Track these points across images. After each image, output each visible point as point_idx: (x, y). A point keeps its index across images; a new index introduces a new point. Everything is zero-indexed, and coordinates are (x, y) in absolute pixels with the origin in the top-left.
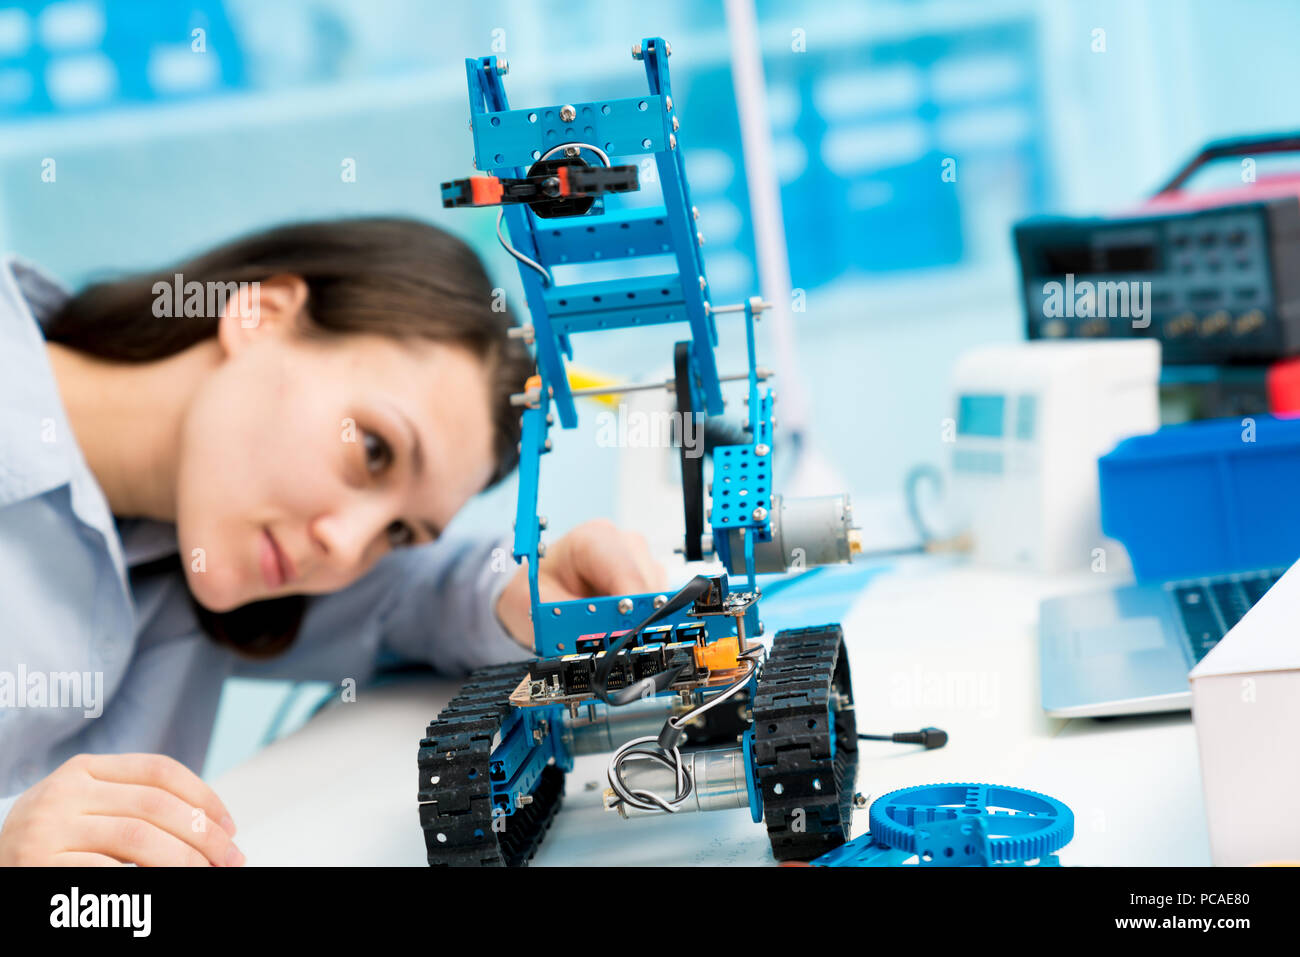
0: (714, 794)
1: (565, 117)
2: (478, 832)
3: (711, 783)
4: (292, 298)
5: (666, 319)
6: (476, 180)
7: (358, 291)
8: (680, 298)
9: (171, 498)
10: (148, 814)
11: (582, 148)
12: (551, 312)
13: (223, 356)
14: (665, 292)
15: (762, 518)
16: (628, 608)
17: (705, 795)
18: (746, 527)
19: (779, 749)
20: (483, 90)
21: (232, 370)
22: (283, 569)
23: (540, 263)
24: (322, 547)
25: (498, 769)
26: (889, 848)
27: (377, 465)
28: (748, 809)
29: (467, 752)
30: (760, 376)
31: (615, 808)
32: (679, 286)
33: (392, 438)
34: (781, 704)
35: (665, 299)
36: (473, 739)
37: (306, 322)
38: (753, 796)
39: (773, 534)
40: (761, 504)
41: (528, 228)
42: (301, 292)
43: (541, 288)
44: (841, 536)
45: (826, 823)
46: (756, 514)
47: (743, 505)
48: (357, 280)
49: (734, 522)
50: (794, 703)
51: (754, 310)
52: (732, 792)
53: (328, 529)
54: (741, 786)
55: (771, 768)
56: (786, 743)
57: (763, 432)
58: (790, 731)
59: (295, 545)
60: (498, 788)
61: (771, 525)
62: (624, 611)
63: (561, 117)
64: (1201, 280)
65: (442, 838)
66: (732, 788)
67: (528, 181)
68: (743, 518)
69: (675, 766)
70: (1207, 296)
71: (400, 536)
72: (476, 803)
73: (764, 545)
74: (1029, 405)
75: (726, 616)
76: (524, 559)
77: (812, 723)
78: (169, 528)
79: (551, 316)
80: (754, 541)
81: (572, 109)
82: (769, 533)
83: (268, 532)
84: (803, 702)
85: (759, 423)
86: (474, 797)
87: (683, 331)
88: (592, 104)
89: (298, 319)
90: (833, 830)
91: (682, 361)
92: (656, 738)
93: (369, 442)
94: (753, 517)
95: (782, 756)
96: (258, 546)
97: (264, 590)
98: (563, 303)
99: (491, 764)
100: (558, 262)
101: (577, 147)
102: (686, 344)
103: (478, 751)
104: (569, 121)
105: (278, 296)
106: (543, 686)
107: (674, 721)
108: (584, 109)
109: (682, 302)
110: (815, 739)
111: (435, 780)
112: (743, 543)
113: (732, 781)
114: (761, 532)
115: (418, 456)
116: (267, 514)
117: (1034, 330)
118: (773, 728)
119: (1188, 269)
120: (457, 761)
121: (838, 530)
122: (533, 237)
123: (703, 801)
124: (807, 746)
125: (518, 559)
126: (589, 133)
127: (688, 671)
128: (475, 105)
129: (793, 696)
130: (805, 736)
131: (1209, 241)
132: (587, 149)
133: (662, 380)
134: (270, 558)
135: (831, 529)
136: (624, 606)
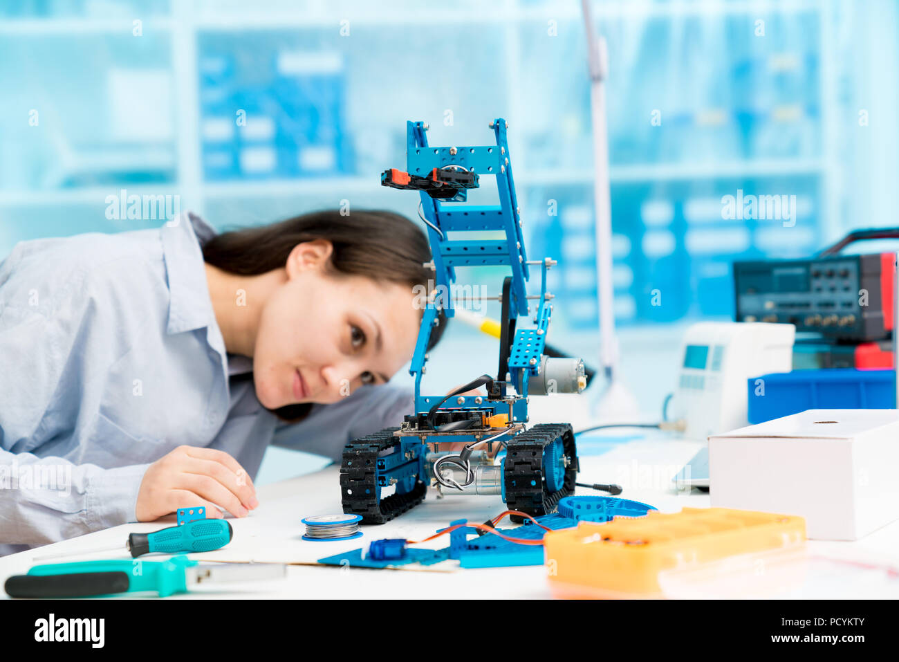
0: (484, 486)
1: (452, 152)
2: (368, 491)
3: (483, 481)
4: (324, 252)
5: (501, 262)
6: (394, 170)
7: (358, 252)
8: (507, 252)
9: (253, 346)
10: (213, 474)
11: (458, 168)
12: (443, 253)
13: (287, 278)
14: (500, 248)
15: (534, 364)
16: (462, 401)
17: (480, 486)
18: (526, 368)
19: (516, 463)
20: (416, 138)
21: (290, 286)
22: (304, 391)
23: (440, 229)
24: (325, 381)
25: (382, 463)
26: (564, 517)
27: (357, 343)
28: (500, 496)
29: (367, 452)
30: (546, 298)
31: (436, 487)
32: (506, 245)
33: (366, 331)
34: (522, 444)
35: (499, 252)
36: (371, 446)
37: (330, 265)
38: (504, 488)
39: (539, 373)
40: (535, 357)
41: (433, 210)
42: (330, 249)
43: (439, 242)
44: (574, 378)
45: (535, 503)
46: (531, 362)
47: (526, 357)
48: (357, 246)
49: (520, 364)
50: (527, 443)
51: (547, 264)
52: (493, 486)
53: (329, 373)
54: (498, 483)
55: (511, 472)
56: (520, 461)
57: (543, 325)
58: (523, 456)
59: (311, 379)
60: (380, 473)
61: (539, 368)
62: (460, 402)
63: (450, 152)
64: (826, 296)
65: (350, 492)
66: (494, 484)
67: (427, 179)
68: (525, 363)
69: (467, 470)
70: (829, 305)
71: (367, 379)
72: (368, 476)
73: (534, 378)
74: (720, 350)
75: (504, 402)
76: (415, 374)
77: (534, 454)
78: (249, 360)
79: (442, 256)
80: (529, 375)
81: (456, 149)
82: (537, 371)
83: (298, 372)
84: (532, 443)
85: (542, 320)
86: (367, 473)
87: (508, 271)
88: (465, 148)
89: (326, 264)
90: (539, 507)
91: (507, 286)
92: (459, 455)
93: (354, 330)
94: (530, 363)
95: (517, 467)
96: (292, 378)
97: (293, 400)
98: (449, 249)
99: (378, 461)
100: (450, 229)
101: (456, 168)
102: (511, 278)
103: (372, 451)
104: (454, 155)
105: (317, 250)
106: (408, 425)
107: (468, 447)
108: (461, 149)
109: (508, 254)
110: (534, 461)
111: (350, 463)
112: (523, 375)
113: (494, 481)
114: (533, 371)
115: (379, 341)
116: (298, 362)
117: (739, 318)
118: (515, 454)
119: (819, 290)
120: (361, 455)
121: (573, 376)
122: (437, 216)
123: (479, 489)
124: (530, 463)
125: (412, 373)
126: (463, 161)
127: (478, 424)
128: (410, 144)
129: (528, 441)
130: (530, 459)
131: (831, 275)
132: (461, 169)
133: (497, 296)
134: (298, 385)
135: (570, 375)
136: (460, 400)
